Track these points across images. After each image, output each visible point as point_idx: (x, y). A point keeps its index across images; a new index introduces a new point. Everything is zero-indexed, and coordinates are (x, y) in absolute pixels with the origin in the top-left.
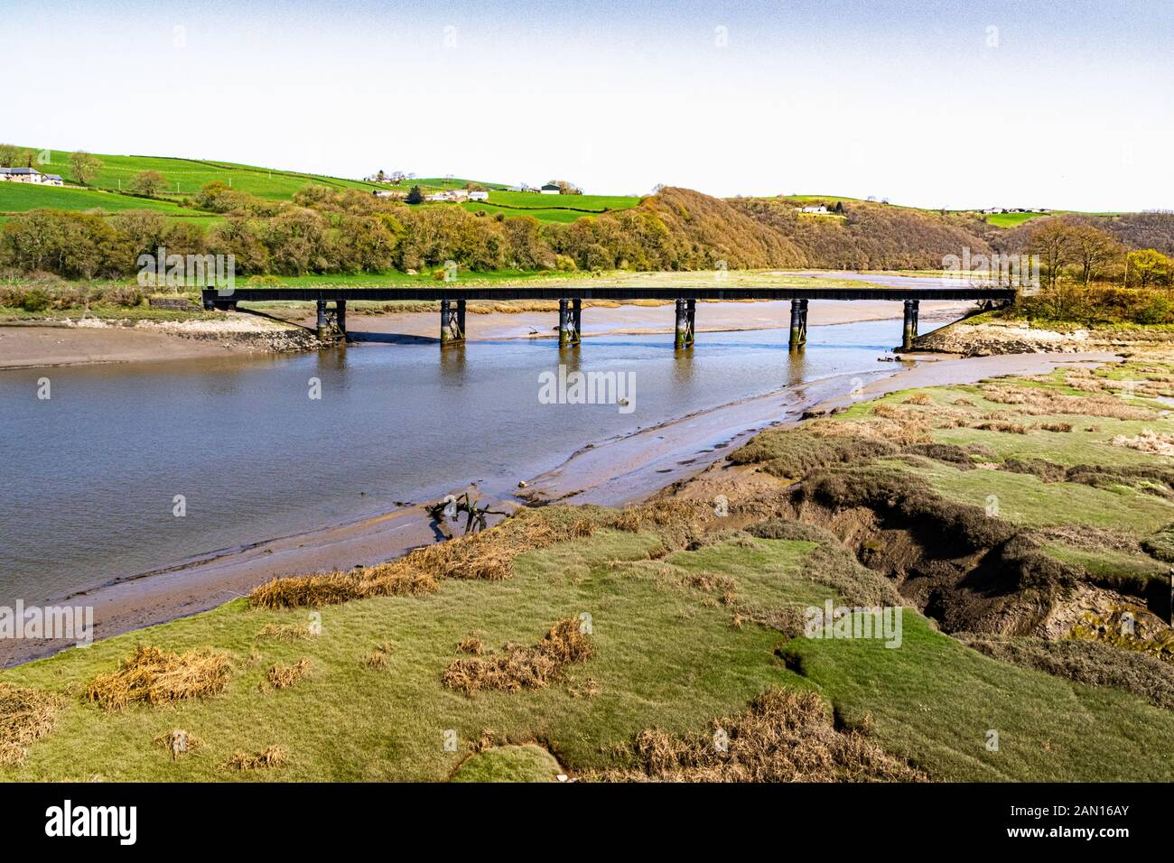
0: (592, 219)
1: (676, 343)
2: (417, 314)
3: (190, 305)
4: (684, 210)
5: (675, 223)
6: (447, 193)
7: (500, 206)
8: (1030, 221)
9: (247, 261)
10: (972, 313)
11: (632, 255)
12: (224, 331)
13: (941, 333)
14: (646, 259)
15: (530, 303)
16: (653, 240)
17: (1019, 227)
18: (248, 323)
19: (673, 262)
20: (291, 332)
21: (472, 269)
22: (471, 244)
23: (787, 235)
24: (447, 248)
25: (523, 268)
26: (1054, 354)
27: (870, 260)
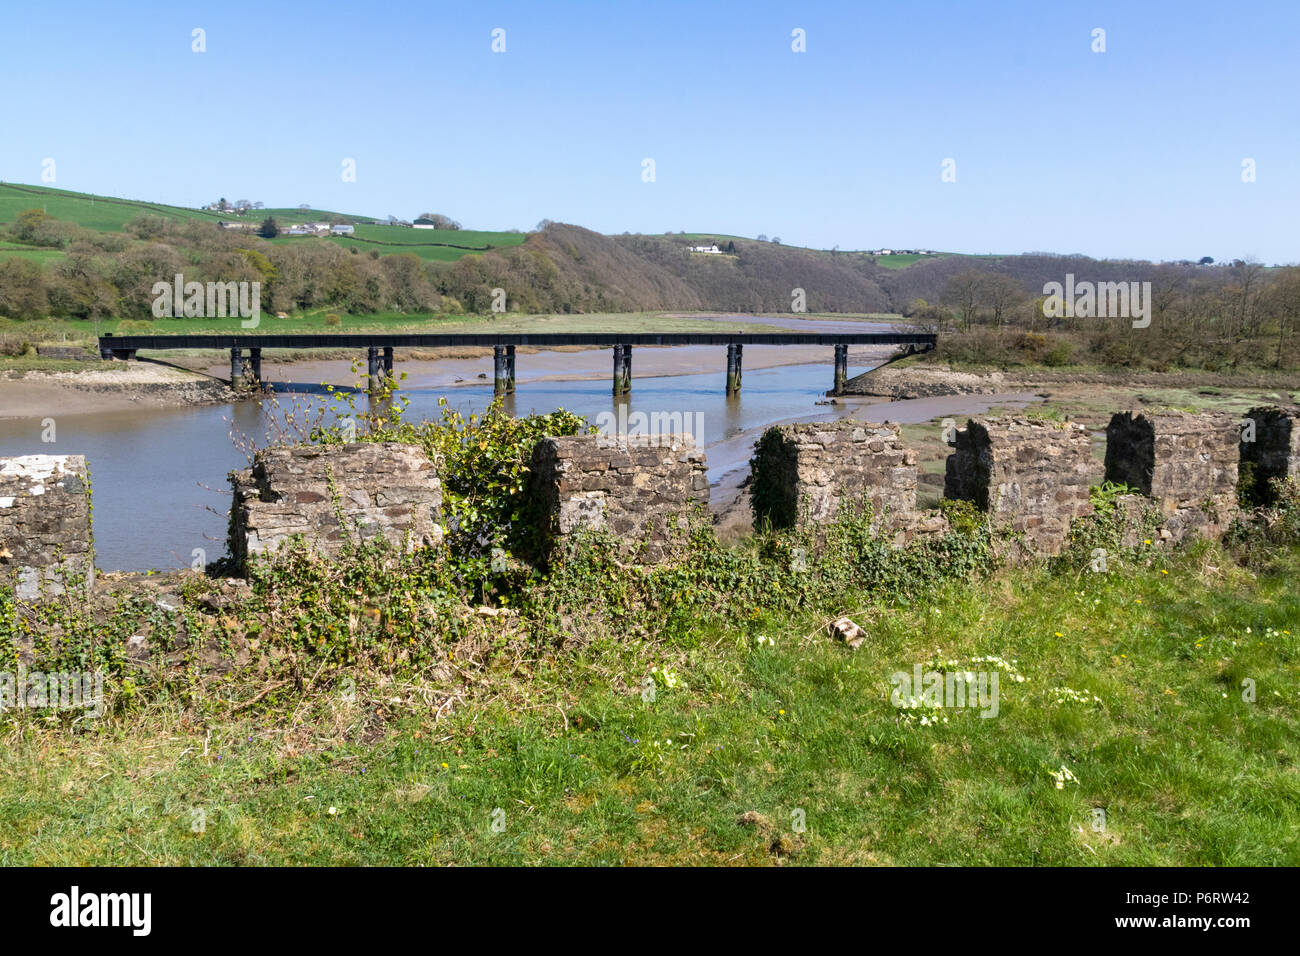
0: (478, 257)
1: (614, 390)
2: (328, 362)
3: (85, 354)
4: (574, 249)
5: (565, 261)
6: (306, 226)
7: (368, 241)
8: (919, 263)
9: (94, 302)
10: (896, 358)
11: (522, 296)
12: (128, 383)
13: (870, 376)
14: (538, 300)
15: (446, 350)
16: (543, 281)
17: (908, 269)
18: (153, 373)
19: (566, 305)
20: (203, 382)
21: (350, 312)
22: (348, 284)
23: (679, 276)
24: (321, 289)
25: (406, 310)
26: (974, 395)
27: (765, 302)
